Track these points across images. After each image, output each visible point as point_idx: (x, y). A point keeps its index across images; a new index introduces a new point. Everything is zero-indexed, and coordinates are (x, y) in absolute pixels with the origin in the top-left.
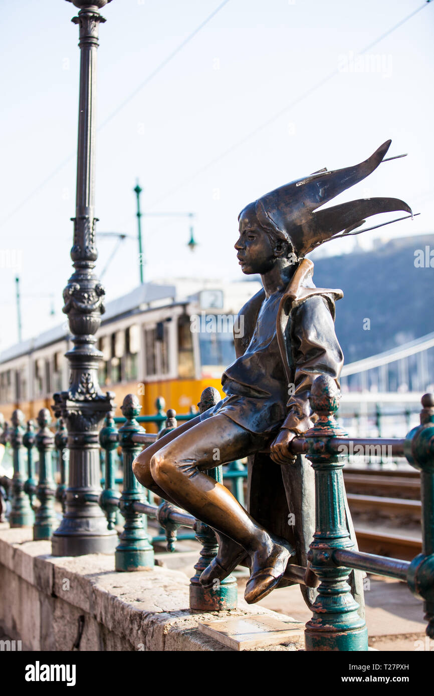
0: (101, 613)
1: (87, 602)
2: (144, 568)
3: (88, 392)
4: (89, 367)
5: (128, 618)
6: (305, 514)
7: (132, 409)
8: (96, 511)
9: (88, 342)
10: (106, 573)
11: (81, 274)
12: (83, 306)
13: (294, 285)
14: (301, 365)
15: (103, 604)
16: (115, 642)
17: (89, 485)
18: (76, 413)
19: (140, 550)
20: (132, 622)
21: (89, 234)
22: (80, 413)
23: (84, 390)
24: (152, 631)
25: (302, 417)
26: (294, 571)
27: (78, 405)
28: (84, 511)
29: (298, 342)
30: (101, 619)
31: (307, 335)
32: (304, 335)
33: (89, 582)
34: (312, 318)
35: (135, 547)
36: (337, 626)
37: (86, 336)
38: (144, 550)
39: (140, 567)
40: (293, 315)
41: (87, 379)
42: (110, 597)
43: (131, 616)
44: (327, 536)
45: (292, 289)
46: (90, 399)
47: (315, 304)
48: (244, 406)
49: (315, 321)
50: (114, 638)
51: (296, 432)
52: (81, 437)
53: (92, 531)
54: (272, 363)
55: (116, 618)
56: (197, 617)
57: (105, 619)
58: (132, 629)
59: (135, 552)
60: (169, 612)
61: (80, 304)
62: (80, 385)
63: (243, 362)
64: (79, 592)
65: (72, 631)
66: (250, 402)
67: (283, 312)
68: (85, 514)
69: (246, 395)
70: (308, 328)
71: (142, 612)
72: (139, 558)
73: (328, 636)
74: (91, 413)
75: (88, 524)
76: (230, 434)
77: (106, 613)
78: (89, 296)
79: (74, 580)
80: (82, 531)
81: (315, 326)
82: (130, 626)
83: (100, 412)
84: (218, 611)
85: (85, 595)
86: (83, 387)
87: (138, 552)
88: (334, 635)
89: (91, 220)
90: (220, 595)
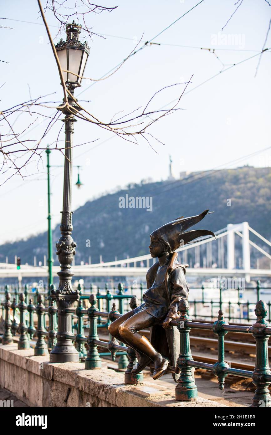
0: (82, 386)
1: (73, 382)
2: (98, 368)
3: (68, 290)
4: (68, 279)
5: (97, 387)
6: (174, 348)
7: (94, 300)
8: (70, 343)
9: (68, 268)
10: (81, 370)
11: (65, 238)
12: (66, 252)
13: (171, 264)
14: (174, 293)
15: (83, 382)
16: (88, 398)
17: (67, 331)
18: (62, 299)
19: (96, 360)
20: (99, 389)
21: (69, 220)
22: (64, 299)
23: (66, 289)
24: (110, 392)
25: (174, 313)
26: (170, 368)
27: (63, 296)
28: (65, 343)
29: (172, 285)
30: (82, 389)
31: (176, 283)
32: (175, 282)
33: (75, 373)
34: (178, 276)
35: (94, 359)
36: (187, 387)
37: (67, 265)
38: (98, 360)
39: (96, 368)
40: (171, 274)
41: (67, 284)
42: (87, 379)
43: (99, 386)
44: (184, 356)
45: (171, 265)
46: (69, 293)
47: (179, 270)
48: (152, 307)
49: (179, 277)
50: (88, 397)
51: (172, 318)
52: (64, 310)
53: (69, 352)
54: (162, 292)
55: (91, 388)
56: (128, 386)
57: (84, 388)
58: (99, 392)
59: (94, 361)
60: (116, 385)
61: (65, 251)
62: (64, 287)
63: (151, 290)
64: (69, 377)
65: (63, 395)
66: (154, 306)
67: (168, 273)
68: (65, 344)
69: (153, 303)
70: (177, 280)
71: (104, 385)
72: (96, 364)
73: (184, 390)
74: (69, 299)
75: (67, 348)
76: (147, 318)
77: (85, 386)
78: (69, 247)
79: (66, 373)
80: (64, 351)
81: (179, 279)
82: (98, 391)
83: (73, 299)
84: (136, 384)
85: (72, 379)
86: (66, 288)
87: (96, 361)
88: (186, 390)
89: (70, 213)
90: (137, 378)
